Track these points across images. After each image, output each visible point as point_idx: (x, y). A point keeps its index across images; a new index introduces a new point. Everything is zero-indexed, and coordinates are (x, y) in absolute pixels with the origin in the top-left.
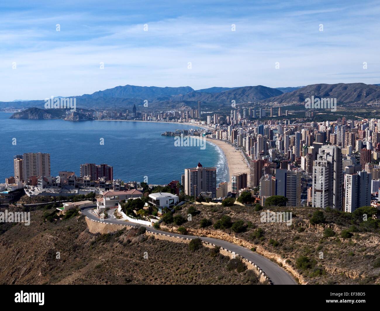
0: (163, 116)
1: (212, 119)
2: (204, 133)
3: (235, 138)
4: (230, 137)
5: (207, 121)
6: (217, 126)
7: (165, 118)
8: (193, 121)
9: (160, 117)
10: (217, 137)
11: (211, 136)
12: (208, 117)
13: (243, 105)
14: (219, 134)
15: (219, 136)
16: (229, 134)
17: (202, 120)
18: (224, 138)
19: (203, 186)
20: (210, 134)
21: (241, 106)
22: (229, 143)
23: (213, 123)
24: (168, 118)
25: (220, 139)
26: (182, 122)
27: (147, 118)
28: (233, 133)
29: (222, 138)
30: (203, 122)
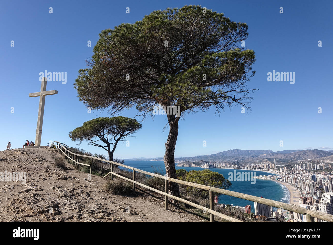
0: (254, 167)
1: (283, 170)
2: (277, 178)
3: (296, 182)
4: (293, 181)
5: (280, 171)
6: (286, 174)
7: (255, 168)
8: (271, 170)
9: (252, 167)
10: (285, 181)
11: (281, 180)
12: (281, 169)
13: (305, 161)
14: (286, 179)
15: (286, 181)
16: (292, 180)
17: (277, 170)
18: (289, 181)
19: (265, 210)
20: (281, 178)
21: (303, 162)
22: (293, 185)
23: (283, 172)
24: (256, 168)
25: (287, 182)
26: (265, 171)
27: (245, 168)
28: (294, 179)
29: (288, 181)
30: (277, 171)
